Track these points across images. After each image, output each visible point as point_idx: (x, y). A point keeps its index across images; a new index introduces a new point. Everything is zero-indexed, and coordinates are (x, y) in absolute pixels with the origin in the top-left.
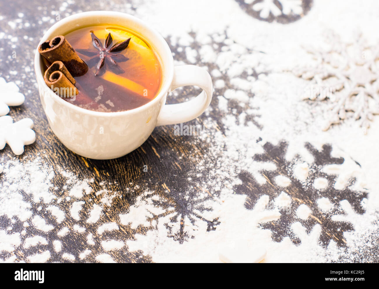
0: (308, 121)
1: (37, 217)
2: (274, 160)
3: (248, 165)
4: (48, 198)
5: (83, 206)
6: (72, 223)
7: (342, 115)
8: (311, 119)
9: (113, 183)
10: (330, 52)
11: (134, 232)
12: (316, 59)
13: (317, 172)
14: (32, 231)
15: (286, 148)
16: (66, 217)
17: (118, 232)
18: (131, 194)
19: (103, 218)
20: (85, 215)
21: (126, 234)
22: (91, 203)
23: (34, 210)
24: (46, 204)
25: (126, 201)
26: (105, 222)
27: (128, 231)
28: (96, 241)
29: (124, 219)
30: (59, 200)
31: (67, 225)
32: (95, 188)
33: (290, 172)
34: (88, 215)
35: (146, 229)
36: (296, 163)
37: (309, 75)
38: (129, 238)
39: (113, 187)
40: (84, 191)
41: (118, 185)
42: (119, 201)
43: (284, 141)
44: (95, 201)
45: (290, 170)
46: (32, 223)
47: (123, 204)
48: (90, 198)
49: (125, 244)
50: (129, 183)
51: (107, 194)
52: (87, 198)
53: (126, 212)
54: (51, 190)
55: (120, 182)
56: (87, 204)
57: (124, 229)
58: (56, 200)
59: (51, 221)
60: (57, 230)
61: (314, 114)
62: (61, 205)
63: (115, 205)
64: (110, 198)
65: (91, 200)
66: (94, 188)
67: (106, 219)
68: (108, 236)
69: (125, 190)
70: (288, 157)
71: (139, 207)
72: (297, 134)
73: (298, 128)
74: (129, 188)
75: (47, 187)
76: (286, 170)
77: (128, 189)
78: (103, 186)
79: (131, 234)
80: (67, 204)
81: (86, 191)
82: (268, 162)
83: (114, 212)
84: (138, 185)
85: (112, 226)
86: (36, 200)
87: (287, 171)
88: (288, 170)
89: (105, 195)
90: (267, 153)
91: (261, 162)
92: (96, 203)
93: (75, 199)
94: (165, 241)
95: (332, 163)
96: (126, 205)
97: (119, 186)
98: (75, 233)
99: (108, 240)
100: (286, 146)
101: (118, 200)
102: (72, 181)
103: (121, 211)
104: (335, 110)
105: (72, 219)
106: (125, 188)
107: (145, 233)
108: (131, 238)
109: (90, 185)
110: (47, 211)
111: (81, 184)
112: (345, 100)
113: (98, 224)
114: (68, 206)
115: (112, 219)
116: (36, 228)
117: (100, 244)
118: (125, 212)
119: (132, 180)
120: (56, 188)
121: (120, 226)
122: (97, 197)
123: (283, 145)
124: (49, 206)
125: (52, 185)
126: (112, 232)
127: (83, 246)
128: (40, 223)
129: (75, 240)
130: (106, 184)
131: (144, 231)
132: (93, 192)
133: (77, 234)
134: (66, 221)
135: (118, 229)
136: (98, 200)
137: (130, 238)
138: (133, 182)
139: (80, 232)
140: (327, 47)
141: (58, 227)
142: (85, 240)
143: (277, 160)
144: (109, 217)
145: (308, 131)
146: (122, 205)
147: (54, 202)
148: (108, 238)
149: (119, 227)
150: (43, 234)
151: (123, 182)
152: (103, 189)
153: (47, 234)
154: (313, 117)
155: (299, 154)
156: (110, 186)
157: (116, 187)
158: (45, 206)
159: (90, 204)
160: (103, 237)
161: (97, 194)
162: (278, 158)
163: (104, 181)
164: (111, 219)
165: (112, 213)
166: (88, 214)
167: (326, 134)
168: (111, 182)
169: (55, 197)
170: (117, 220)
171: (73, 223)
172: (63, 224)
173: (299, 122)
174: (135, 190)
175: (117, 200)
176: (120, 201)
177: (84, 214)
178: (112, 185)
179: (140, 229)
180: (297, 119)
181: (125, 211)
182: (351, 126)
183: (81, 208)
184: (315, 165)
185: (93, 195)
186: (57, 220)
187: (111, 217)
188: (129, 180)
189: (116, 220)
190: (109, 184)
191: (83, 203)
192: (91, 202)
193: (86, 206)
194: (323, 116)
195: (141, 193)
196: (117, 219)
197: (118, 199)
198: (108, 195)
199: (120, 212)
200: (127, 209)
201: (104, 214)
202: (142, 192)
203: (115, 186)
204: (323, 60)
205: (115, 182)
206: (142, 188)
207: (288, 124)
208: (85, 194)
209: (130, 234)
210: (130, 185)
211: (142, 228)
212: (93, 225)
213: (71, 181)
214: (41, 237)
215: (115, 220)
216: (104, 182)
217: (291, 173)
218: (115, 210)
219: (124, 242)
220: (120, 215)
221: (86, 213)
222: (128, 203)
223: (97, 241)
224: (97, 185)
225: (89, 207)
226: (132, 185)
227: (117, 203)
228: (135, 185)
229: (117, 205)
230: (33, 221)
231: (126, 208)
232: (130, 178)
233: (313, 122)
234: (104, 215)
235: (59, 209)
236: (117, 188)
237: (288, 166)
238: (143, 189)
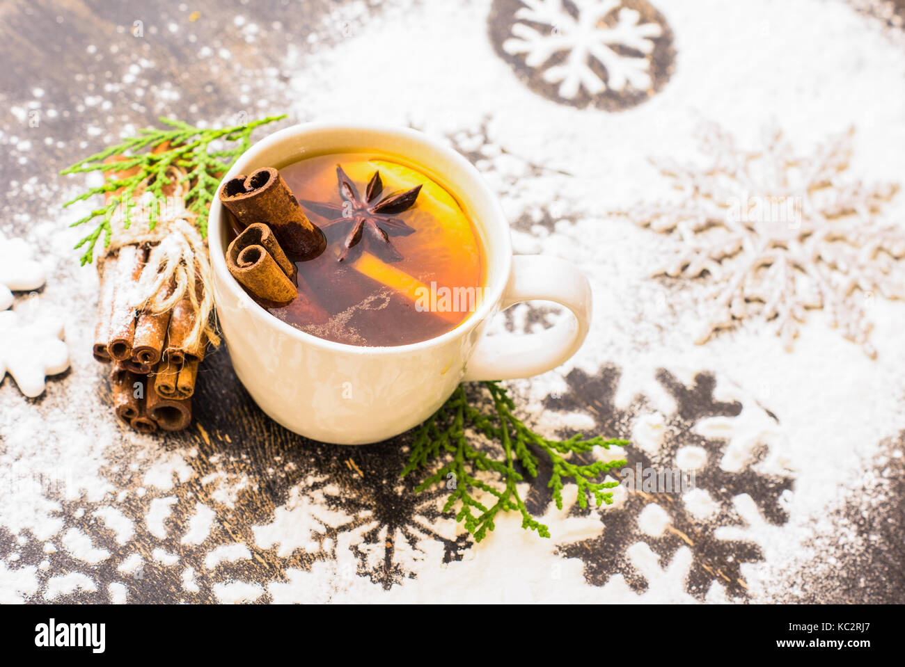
0: (663, 322)
1: (74, 532)
2: (590, 408)
3: (533, 419)
4: (98, 489)
5: (175, 508)
6: (149, 545)
7: (738, 308)
8: (670, 319)
9: (240, 457)
10: (710, 173)
11: (285, 564)
12: (681, 189)
13: (682, 435)
14: (62, 563)
15: (614, 381)
16: (136, 531)
17: (249, 564)
18: (278, 481)
19: (217, 534)
20: (177, 526)
21: (268, 567)
22: (191, 502)
23: (66, 515)
24: (94, 503)
25: (267, 497)
26: (221, 541)
27: (271, 561)
28: (201, 584)
29: (263, 536)
30: (122, 496)
31: (139, 549)
32: (200, 468)
33: (624, 432)
34: (184, 527)
35: (312, 557)
36: (637, 414)
37: (665, 222)
38: (273, 577)
39: (239, 467)
40: (175, 474)
41: (249, 461)
42: (252, 498)
43: (610, 367)
44: (201, 496)
45: (624, 429)
46: (63, 546)
47: (261, 503)
48: (188, 491)
49: (265, 590)
50: (273, 457)
51: (227, 481)
52: (183, 491)
53: (267, 522)
54: (103, 473)
55: (255, 455)
56: (182, 505)
57: (263, 557)
58: (115, 494)
59: (103, 538)
60: (117, 560)
61: (677, 308)
62: (126, 506)
63: (242, 505)
64: (232, 490)
65: (190, 494)
66: (199, 469)
67: (223, 536)
68: (228, 574)
69: (264, 474)
70: (621, 399)
71: (294, 511)
72: (639, 351)
73: (641, 339)
74: (273, 468)
75: (94, 468)
76: (616, 428)
77: (271, 471)
78: (217, 464)
79: (279, 567)
80: (139, 502)
81: (180, 476)
82: (576, 411)
83: (241, 520)
84: (293, 461)
85: (236, 552)
86: (71, 494)
87: (617, 432)
88: (620, 429)
89: (222, 483)
90: (574, 392)
91: (561, 412)
92: (202, 501)
93: (153, 493)
94: (351, 584)
95: (715, 415)
96: (267, 505)
97: (251, 464)
98: (155, 566)
99: (228, 580)
100: (616, 377)
101: (249, 495)
102: (149, 452)
103: (256, 518)
104: (723, 299)
105: (150, 535)
106: (265, 469)
107: (308, 567)
108: (279, 577)
109: (190, 462)
110: (95, 519)
111: (169, 461)
112: (744, 277)
113: (206, 548)
114: (142, 508)
115: (237, 537)
116: (71, 555)
117: (210, 591)
118: (265, 521)
119: (281, 451)
120: (115, 469)
121: (254, 551)
122: (204, 489)
123: (609, 376)
124: (100, 508)
125: (105, 463)
126: (238, 563)
127: (173, 594)
128: (80, 545)
129: (155, 582)
130: (224, 459)
131: (305, 561)
132: (196, 477)
133: (161, 569)
134: (137, 540)
135: (249, 557)
136: (206, 495)
137: (276, 577)
138: (283, 454)
139: (168, 565)
140: (704, 162)
141: (120, 553)
142: (178, 583)
143: (596, 407)
144: (230, 532)
145: (663, 345)
146: (259, 505)
147: (112, 502)
148: (228, 576)
149: (252, 554)
150: (86, 569)
151: (259, 456)
152: (216, 471)
153: (96, 568)
154: (674, 314)
155: (644, 394)
156: (232, 464)
157: (245, 467)
158: (91, 507)
159: (189, 503)
160: (217, 574)
161: (205, 481)
162: (597, 403)
163: (220, 452)
164: (234, 536)
165: (238, 524)
166: (185, 524)
167: (702, 350)
168: (234, 456)
169: (112, 488)
170: (248, 538)
171: (151, 545)
172: (131, 546)
173: (643, 325)
174: (286, 473)
175: (247, 495)
176: (254, 497)
178: (237, 462)
179: (299, 557)
180: (639, 318)
181: (263, 517)
182: (756, 333)
183: (168, 513)
184: (679, 418)
185: (195, 485)
186: (116, 538)
187: (234, 533)
188: (274, 451)
189: (246, 538)
190: (229, 461)
191: (174, 500)
192: (192, 498)
193: (179, 508)
194: (696, 312)
195: (300, 480)
196: (248, 536)
197: (250, 492)
198: (228, 483)
199: (255, 521)
200: (269, 515)
201: (218, 524)
202: (301, 476)
203: (244, 465)
204: (697, 189)
205: (244, 456)
206: (301, 469)
207: (620, 328)
208: (176, 481)
209: (276, 568)
210: (275, 461)
211: (301, 556)
212: (194, 550)
213: (147, 454)
214: (81, 576)
215: (243, 539)
216: (219, 455)
217: (627, 436)
218: (244, 517)
219: (263, 586)
220: (255, 528)
221: (179, 522)
222: (271, 502)
223: (203, 583)
224: (204, 463)
225: (187, 510)
226: (279, 461)
227: (248, 500)
228: (287, 463)
229: (247, 505)
230: (64, 540)
231: (268, 511)
232: (276, 447)
233: (673, 324)
234: (219, 527)
235: (120, 513)
236: (247, 468)
237: (619, 421)
238: (303, 471)
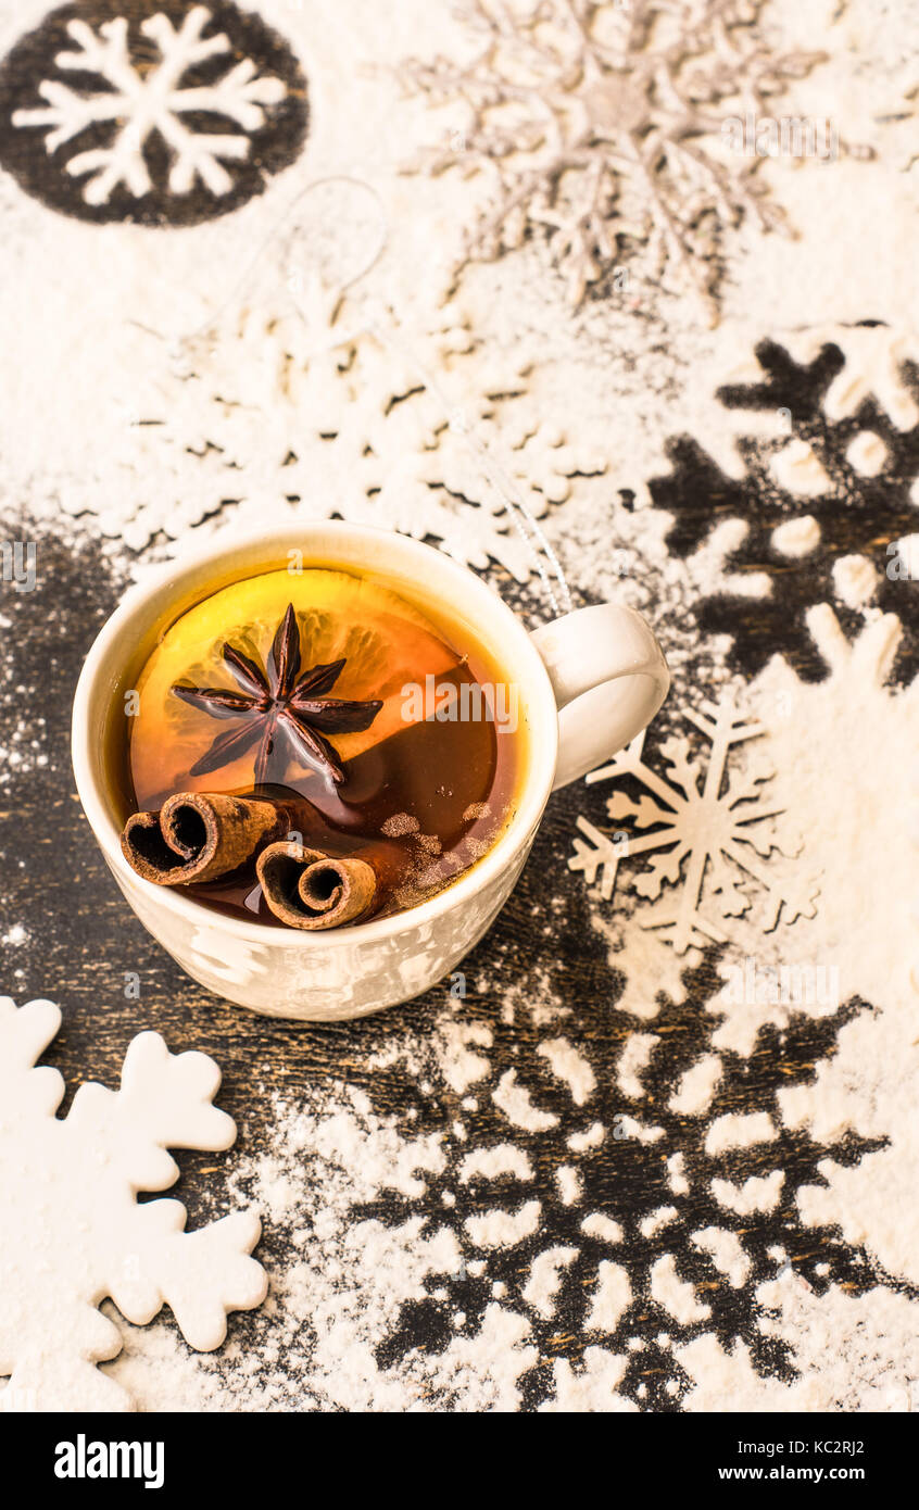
0: (655, 339)
1: (473, 1224)
2: (718, 510)
3: (687, 584)
4: (429, 1153)
5: (521, 1081)
6: (556, 1146)
7: (701, 245)
8: (655, 328)
9: (500, 954)
10: (479, 125)
11: (695, 1004)
12: (475, 172)
13: (828, 438)
14: (511, 1265)
15: (699, 455)
16: (525, 1148)
17: (664, 1046)
18: (569, 932)
19: (596, 1056)
20: (551, 1095)
21: (685, 1028)
22: (527, 1054)
23: (438, 1216)
24: (445, 1172)
25: (583, 962)
26: (610, 1058)
27: (679, 1019)
28: (655, 1121)
29: (637, 1002)
30: (459, 1131)
31: (553, 1161)
32: (483, 1011)
33: (779, 498)
34: (557, 1087)
35: (706, 968)
36: (764, 466)
37: (513, 229)
38: (703, 1030)
39: (515, 965)
40: (471, 1047)
41: (515, 947)
42: (570, 980)
43: (675, 444)
44: (526, 1038)
45: (774, 494)
46: (484, 1249)
47: (586, 974)
48: (508, 1048)
49: (716, 1052)
50: (529, 916)
51: (525, 993)
52: (503, 1054)
53: (620, 985)
54: (408, 1132)
55: (510, 936)
56: (523, 1068)
57: (666, 1024)
58: (452, 1139)
59: (508, 1194)
60: (550, 1197)
61: (645, 308)
62: (478, 1136)
63: (574, 998)
64: (544, 995)
65: (515, 1049)
66: (482, 1014)
67: (603, 1055)
68: (663, 1080)
69: (547, 942)
70: (733, 468)
71: (626, 943)
72: (676, 396)
73: (660, 382)
74: (546, 926)
75: (391, 1136)
76: (767, 502)
77: (548, 931)
78: (492, 987)
79: (694, 1016)
80: (483, 1117)
81: (479, 1042)
82: (711, 528)
83: (595, 1014)
84: (552, 897)
85: (638, 1050)
86: (415, 1190)
87: (772, 506)
88: (772, 499)
89: (524, 1000)
90: (682, 510)
91: (700, 544)
92: (535, 1040)
93: (483, 1089)
94: (776, 949)
95: (827, 384)
96: (594, 969)
97: (521, 948)
98: (591, 1157)
99: (672, 1086)
100: (694, 449)
101: (564, 980)
102: (416, 1056)
103: (603, 995)
104: (676, 252)
105: (541, 1135)
106: (541, 937)
107: (718, 982)
108: (709, 1025)
109: (463, 1017)
110: (472, 1185)
111: (447, 1041)
112: (663, 204)
113: (606, 1081)
114: (494, 1119)
115: (616, 1035)
116: (504, 1248)
117: (673, 1117)
118: (617, 987)
119: (526, 900)
120: (412, 1114)
121: (649, 1027)
122: (519, 1027)
123: (684, 451)
124: (458, 1169)
125: (394, 1120)
126: (656, 1059)
127: (646, 1163)
128: (497, 1229)
129: (615, 1173)
130: (491, 974)
131: (707, 980)
132: (494, 1025)
133: (600, 1153)
134: (539, 1155)
135: (657, 1039)
136: (529, 1031)
137: (706, 1028)
138: (534, 901)
139: (601, 1141)
140: (458, 117)
141: (543, 1187)
142: (635, 1146)
143: (721, 503)
144: (603, 1037)
145: (686, 364)
146: (589, 979)
147: (456, 1151)
148: (666, 1083)
149: (654, 1033)
151: (517, 930)
152: (502, 996)
153: (545, 1230)
154: (651, 319)
155: (741, 436)
156: (506, 970)
157: (519, 958)
158: (449, 1181)
159: (526, 1058)
160: (655, 1094)
161: (508, 1017)
162: (717, 497)
163: (478, 973)
164: (613, 1037)
165: (598, 1022)
166: (556, 1083)
167: (727, 327)
168: (495, 960)
169: (437, 1137)
170: (628, 1023)
171: (557, 1143)
172: (542, 1168)
173: (642, 363)
174: (563, 915)
175: (562, 983)
176: (573, 977)
177: (549, 1094)
178: (505, 962)
179: (695, 984)
180: (631, 363)
181: (614, 984)
182: (744, 251)
183: (524, 1094)
184: (803, 425)
185: (504, 1034)
186: (517, 1177)
187: (608, 1034)
188: (519, 908)
189: (625, 1025)
190: (498, 970)
191: (511, 1075)
192: (521, 1051)
193: (527, 1075)
194: (667, 293)
195: (587, 907)
197: (561, 976)
198: (530, 993)
199: (608, 999)
200: (611, 977)
201: (583, 1045)
202: (581, 902)
203: (516, 957)
204: (490, 154)
205: (504, 948)
206: (570, 895)
207: (626, 392)
208: (484, 1052)
209: (694, 1019)
210: (536, 917)
211: (696, 979)
212: (600, 1096)
213: (417, 1060)
214: (545, 1256)
215: (625, 1029)
216: (481, 977)
217: (786, 498)
218: (593, 1007)
219: (708, 1051)
220: (619, 1006)
221: (547, 1088)
222: (594, 962)
223: (656, 1118)
224: (479, 1001)
225: (536, 1067)
226: (540, 911)
227: (572, 986)
228: (550, 904)
229: (578, 993)
230: (477, 1241)
231: (604, 974)
232: (517, 901)
233: (665, 330)
234: (587, 1047)
235: (484, 1151)
236: (522, 955)
237: (760, 492)
238: (574, 894)
